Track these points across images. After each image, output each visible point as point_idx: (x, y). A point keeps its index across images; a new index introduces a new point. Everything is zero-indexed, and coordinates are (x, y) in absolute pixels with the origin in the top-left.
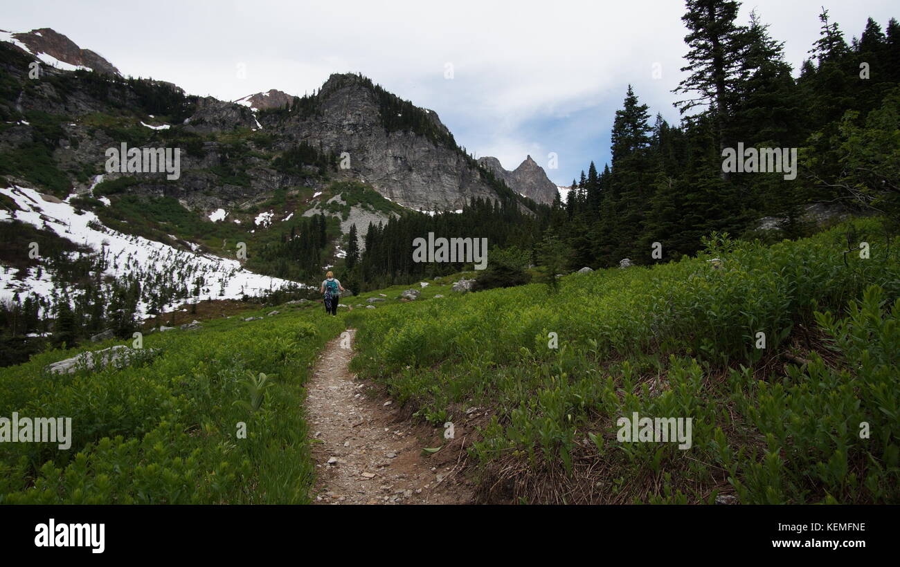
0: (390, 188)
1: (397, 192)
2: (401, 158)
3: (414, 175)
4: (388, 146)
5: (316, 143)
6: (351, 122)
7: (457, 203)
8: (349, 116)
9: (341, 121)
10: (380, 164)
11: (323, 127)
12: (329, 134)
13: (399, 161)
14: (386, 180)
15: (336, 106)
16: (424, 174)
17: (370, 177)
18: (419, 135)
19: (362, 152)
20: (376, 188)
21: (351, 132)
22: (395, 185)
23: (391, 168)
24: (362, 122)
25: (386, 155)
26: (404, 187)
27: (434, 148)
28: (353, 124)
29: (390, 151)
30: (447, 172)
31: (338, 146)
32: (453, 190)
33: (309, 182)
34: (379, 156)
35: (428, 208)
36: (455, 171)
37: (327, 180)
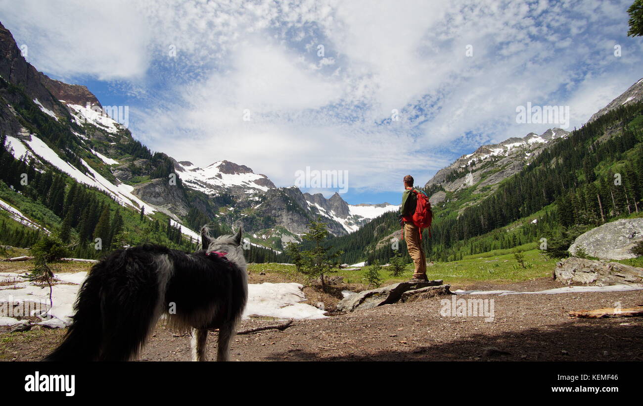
0: (289, 228)
2: (292, 219)
3: (295, 224)
4: (288, 215)
5: (270, 214)
9: (276, 207)
10: (286, 220)
11: (271, 209)
14: (288, 225)
15: (274, 203)
16: (297, 224)
17: (284, 224)
18: (296, 212)
19: (281, 217)
20: (286, 228)
23: (289, 222)
24: (281, 207)
26: (292, 227)
27: (300, 216)
29: (289, 217)
30: (303, 223)
31: (275, 215)
32: (304, 228)
33: (270, 226)
34: (286, 218)
35: (298, 233)
36: (305, 223)
37: (274, 225)
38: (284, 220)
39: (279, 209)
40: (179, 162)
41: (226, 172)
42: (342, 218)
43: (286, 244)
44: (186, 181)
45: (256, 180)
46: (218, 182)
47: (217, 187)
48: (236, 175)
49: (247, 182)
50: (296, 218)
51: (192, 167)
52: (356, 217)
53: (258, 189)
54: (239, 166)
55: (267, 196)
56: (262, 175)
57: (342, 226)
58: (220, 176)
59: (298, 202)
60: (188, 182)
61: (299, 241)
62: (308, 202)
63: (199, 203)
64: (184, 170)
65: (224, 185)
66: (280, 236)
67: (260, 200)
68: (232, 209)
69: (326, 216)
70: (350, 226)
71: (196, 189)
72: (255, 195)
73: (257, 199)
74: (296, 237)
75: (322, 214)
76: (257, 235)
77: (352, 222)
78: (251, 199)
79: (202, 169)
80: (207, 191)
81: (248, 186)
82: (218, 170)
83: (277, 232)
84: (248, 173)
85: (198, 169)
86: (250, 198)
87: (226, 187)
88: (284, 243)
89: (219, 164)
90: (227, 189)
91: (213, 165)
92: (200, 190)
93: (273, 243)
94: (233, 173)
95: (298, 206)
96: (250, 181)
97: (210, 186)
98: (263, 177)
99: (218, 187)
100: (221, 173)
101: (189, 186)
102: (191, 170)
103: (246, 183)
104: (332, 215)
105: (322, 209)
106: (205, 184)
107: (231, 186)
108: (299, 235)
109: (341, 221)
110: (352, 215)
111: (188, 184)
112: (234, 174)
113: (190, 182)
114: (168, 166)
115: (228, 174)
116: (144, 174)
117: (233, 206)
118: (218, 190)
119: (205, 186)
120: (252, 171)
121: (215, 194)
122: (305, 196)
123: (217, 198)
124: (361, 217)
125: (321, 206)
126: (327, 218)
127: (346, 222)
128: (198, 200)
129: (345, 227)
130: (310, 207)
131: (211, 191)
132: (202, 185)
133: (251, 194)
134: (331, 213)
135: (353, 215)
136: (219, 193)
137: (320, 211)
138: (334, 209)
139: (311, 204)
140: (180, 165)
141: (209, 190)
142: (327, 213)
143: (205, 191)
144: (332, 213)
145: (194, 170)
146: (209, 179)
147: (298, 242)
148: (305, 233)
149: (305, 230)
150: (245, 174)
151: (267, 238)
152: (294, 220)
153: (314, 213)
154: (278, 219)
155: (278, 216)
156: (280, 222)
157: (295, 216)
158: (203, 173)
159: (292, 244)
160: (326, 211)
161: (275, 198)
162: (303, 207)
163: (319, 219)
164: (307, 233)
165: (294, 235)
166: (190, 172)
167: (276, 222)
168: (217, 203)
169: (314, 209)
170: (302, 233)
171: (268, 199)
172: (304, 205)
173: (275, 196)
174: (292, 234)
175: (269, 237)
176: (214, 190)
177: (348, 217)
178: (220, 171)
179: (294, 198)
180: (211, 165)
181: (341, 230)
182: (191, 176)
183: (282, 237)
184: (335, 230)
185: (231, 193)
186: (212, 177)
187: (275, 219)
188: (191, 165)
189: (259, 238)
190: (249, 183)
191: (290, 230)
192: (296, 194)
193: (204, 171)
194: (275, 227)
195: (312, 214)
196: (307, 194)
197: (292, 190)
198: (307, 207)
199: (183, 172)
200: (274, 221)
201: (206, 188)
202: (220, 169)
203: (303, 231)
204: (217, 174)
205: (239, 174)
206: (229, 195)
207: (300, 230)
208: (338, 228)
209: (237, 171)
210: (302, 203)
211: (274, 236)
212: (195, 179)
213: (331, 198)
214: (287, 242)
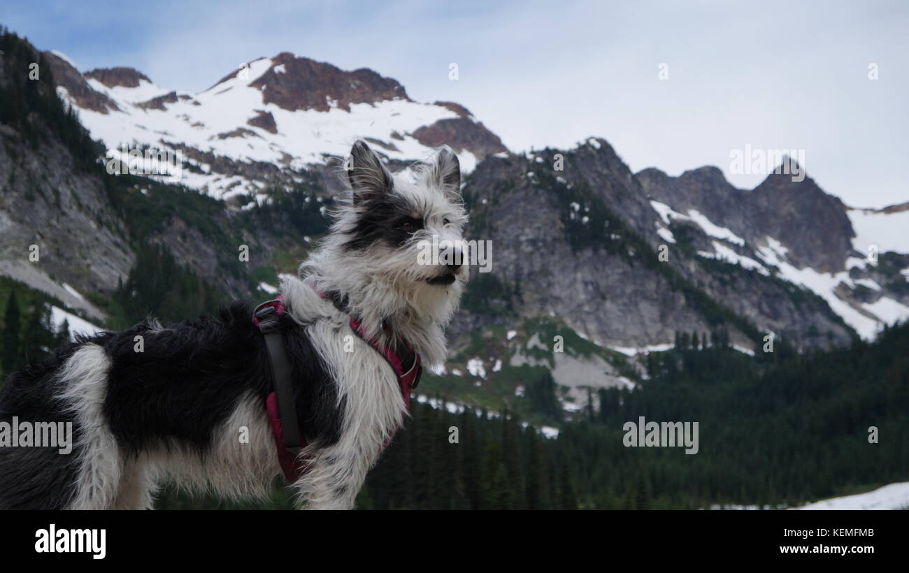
0: (583, 322)
1: (592, 327)
2: (592, 284)
3: (608, 305)
4: (576, 268)
6: (529, 237)
7: (660, 337)
8: (527, 231)
9: (518, 236)
10: (568, 292)
12: (506, 253)
13: (590, 288)
14: (577, 311)
15: (510, 217)
16: (620, 302)
17: (560, 308)
18: (611, 253)
19: (546, 276)
20: (568, 322)
21: (530, 249)
22: (588, 318)
23: (582, 297)
24: (542, 236)
25: (574, 280)
26: (598, 319)
27: (629, 269)
28: (531, 240)
29: (579, 276)
30: (646, 297)
31: (518, 269)
32: (652, 320)
33: (498, 321)
34: (567, 281)
35: (627, 345)
36: (655, 296)
37: (516, 316)
38: (557, 291)
39: (533, 242)
41: (290, 104)
42: (820, 269)
43: (574, 393)
45: (423, 128)
46: (260, 149)
47: (258, 169)
48: (335, 113)
49: (387, 139)
50: (613, 272)
51: (146, 92)
52: (891, 262)
54: (347, 74)
55: (474, 189)
56: (451, 106)
57: (822, 305)
58: (266, 122)
61: (633, 375)
62: (661, 208)
63: (184, 236)
64: (114, 106)
65: (288, 158)
66: (545, 362)
69: (748, 263)
71: (167, 181)
74: (619, 363)
75: (732, 257)
77: (869, 283)
79: (186, 97)
80: (216, 186)
81: (393, 155)
82: (257, 96)
83: (530, 345)
84: (386, 102)
85: (172, 97)
87: (297, 165)
88: (566, 389)
89: (261, 68)
90: (303, 173)
91: (233, 75)
92: (185, 183)
93: (519, 391)
94: (324, 107)
96: (396, 135)
97: (224, 166)
98: (452, 115)
99: (264, 166)
100: (272, 108)
102: (144, 106)
103: (380, 143)
104: (771, 260)
105: (724, 233)
106: (208, 157)
107: (318, 160)
108: (630, 352)
109: (819, 283)
110: (867, 252)
112: (327, 109)
115: (299, 113)
118: (266, 181)
119: (205, 167)
120: (401, 93)
121: (250, 199)
122: (645, 184)
123: (261, 211)
125: (719, 222)
126: (752, 273)
127: (843, 286)
128: (179, 224)
129: (840, 307)
130: (671, 228)
131: (233, 185)
132: (193, 162)
134: (763, 249)
135: (875, 256)
136: (268, 192)
137: (717, 245)
138: (779, 230)
139: (675, 215)
140: (95, 85)
141: (225, 182)
142: (748, 250)
143: (206, 188)
144: (772, 251)
145: (157, 103)
146: (223, 136)
147: (631, 385)
148: (657, 343)
149: (659, 326)
150: (374, 106)
151: (489, 370)
152: (602, 290)
153: (691, 254)
154: (532, 286)
155: (530, 274)
156: (543, 301)
157: (608, 270)
158: (196, 114)
159: (602, 392)
160: (741, 242)
161: (509, 195)
162: (641, 229)
163: (715, 278)
164: (668, 342)
165: (609, 353)
166: (140, 111)
167: (522, 302)
168: (261, 233)
169: (689, 235)
170: (643, 345)
171: (481, 204)
172: (644, 219)
173: (508, 186)
174: (599, 350)
175: (498, 366)
176: (245, 183)
177: (851, 262)
178: (266, 101)
179: (595, 191)
180: (225, 80)
181: (823, 323)
182: (144, 128)
183: (553, 364)
184: (794, 322)
185: (318, 189)
186: (233, 128)
187: (518, 287)
188: (143, 83)
189: (456, 372)
190: (396, 142)
191: (587, 332)
192: (605, 172)
193: (196, 103)
194: (519, 324)
195: (682, 256)
196: (653, 174)
197: (583, 159)
198: (655, 229)
199: (104, 112)
200: (514, 299)
201: (210, 174)
202: (265, 93)
203: (647, 334)
204: (255, 115)
205: (348, 109)
206: (313, 198)
207: (633, 330)
208: (808, 316)
209: (337, 96)
210: (636, 211)
211: (517, 361)
212: (162, 141)
213: (763, 184)
214: (580, 388)
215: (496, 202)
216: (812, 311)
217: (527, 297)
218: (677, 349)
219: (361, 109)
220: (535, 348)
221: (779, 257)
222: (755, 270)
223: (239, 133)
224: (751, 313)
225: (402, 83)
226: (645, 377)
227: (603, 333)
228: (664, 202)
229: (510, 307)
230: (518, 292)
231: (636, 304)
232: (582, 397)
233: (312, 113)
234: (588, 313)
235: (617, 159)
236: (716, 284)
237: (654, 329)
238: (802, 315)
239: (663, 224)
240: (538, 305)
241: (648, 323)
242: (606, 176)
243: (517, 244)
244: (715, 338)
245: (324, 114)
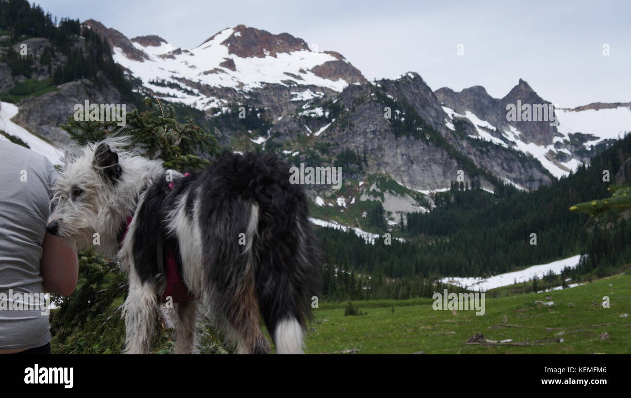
0: (401, 176)
1: (406, 179)
2: (406, 155)
3: (415, 166)
4: (397, 147)
5: (352, 146)
6: (372, 130)
7: (442, 184)
8: (370, 126)
9: (365, 129)
10: (393, 159)
11: (355, 134)
12: (359, 138)
13: (405, 157)
14: (398, 170)
15: (361, 118)
16: (421, 165)
17: (388, 169)
18: (417, 138)
19: (381, 151)
20: (393, 176)
21: (372, 136)
22: (404, 174)
23: (400, 162)
24: (378, 129)
25: (396, 153)
26: (409, 175)
27: (426, 147)
28: (373, 131)
29: (399, 150)
30: (435, 162)
31: (366, 147)
32: (439, 175)
33: (354, 176)
34: (392, 154)
35: (425, 189)
36: (440, 162)
37: (364, 173)
38: (386, 159)
39: (374, 132)
40: (134, 40)
41: (243, 54)
42: (538, 143)
43: (394, 215)
44: (152, 83)
45: (317, 67)
46: (227, 80)
47: (223, 92)
48: (269, 58)
49: (297, 73)
50: (418, 149)
51: (165, 49)
52: (578, 139)
53: (322, 89)
54: (275, 36)
55: (342, 103)
56: (333, 53)
57: (538, 164)
58: (230, 64)
59: (422, 113)
60: (157, 84)
61: (427, 206)
62: (448, 111)
64: (147, 57)
65: (241, 85)
66: (379, 199)
67: (327, 114)
68: (260, 140)
69: (496, 141)
70: (563, 164)
71: (174, 100)
72: (316, 103)
73: (319, 111)
74: (419, 199)
75: (486, 137)
76: (324, 198)
77: (566, 151)
78: (306, 113)
79: (186, 51)
80: (200, 102)
81: (300, 82)
82: (225, 49)
83: (371, 189)
84: (297, 52)
85: (178, 51)
86: (302, 110)
87: (247, 89)
88: (390, 213)
89: (227, 34)
90: (250, 93)
91: (212, 38)
92: (183, 101)
93: (364, 215)
94: (262, 55)
95: (421, 122)
96: (302, 71)
97: (207, 90)
98: (334, 59)
99: (228, 90)
100: (234, 57)
101: (158, 94)
102: (163, 57)
103: (293, 75)
104: (511, 138)
105: (485, 124)
106: (198, 85)
107: (258, 86)
108: (426, 192)
109: (538, 151)
110: (565, 133)
111: (155, 89)
112: (264, 56)
113: (162, 84)
114: (95, 51)
115: (248, 59)
116: (41, 72)
117: (264, 134)
118: (229, 99)
119: (196, 91)
120: (306, 47)
121: (219, 110)
122: (440, 97)
123: (224, 116)
124: (591, 137)
125: (482, 117)
126: (499, 147)
127: (551, 152)
129: (547, 164)
130: (454, 122)
131: (210, 102)
132: (189, 88)
133: (307, 101)
134: (507, 132)
135: (570, 135)
136: (229, 106)
137: (479, 130)
139: (456, 115)
140: (137, 46)
141: (206, 100)
142: (498, 133)
143: (195, 104)
144: (512, 133)
145: (171, 56)
146: (206, 73)
147: (425, 211)
148: (441, 188)
149: (442, 178)
150: (290, 54)
151: (348, 203)
152: (412, 158)
153: (464, 136)
154: (373, 156)
155: (372, 150)
156: (379, 165)
157: (415, 147)
158: (192, 60)
159: (408, 215)
160: (495, 129)
161: (361, 106)
162: (436, 123)
163: (477, 150)
164: (447, 187)
165: (414, 193)
166: (161, 59)
167: (368, 166)
168: (225, 129)
169: (464, 126)
170: (433, 189)
171: (346, 111)
172: (437, 118)
173: (361, 101)
174: (409, 192)
175: (353, 202)
176: (217, 100)
177: (556, 139)
178: (230, 53)
179: (410, 103)
180: (208, 41)
181: (537, 174)
182: (163, 69)
183: (383, 200)
184: (521, 174)
185: (258, 102)
186: (212, 69)
187: (365, 157)
188: (162, 43)
189: (330, 204)
190: (302, 75)
191: (403, 182)
192: (416, 91)
193: (192, 55)
194: (366, 177)
195: (459, 138)
196: (446, 91)
197: (403, 85)
198: (444, 123)
199: (142, 61)
200: (363, 163)
201: (198, 95)
202: (229, 48)
203: (436, 183)
204: (224, 61)
205: (275, 56)
206: (254, 108)
207: (428, 181)
208: (528, 170)
209: (270, 49)
210: (433, 113)
211: (364, 198)
212: (173, 77)
213: (508, 95)
214: (398, 212)
215: (353, 110)
216: (531, 167)
217: (370, 163)
218: (452, 190)
219: (282, 56)
220: (374, 190)
221: (516, 137)
222: (500, 144)
223: (215, 71)
224: (497, 169)
225: (306, 41)
226: (434, 206)
227: (411, 182)
228: (451, 108)
229: (360, 168)
230: (365, 161)
231: (430, 166)
232: (398, 218)
233: (255, 58)
234: (404, 171)
235: (424, 84)
236: (478, 153)
237: (439, 180)
238: (525, 170)
239: (449, 119)
240: (376, 167)
241: (436, 176)
242: (417, 94)
243: (365, 133)
244: (473, 184)
245: (262, 59)
